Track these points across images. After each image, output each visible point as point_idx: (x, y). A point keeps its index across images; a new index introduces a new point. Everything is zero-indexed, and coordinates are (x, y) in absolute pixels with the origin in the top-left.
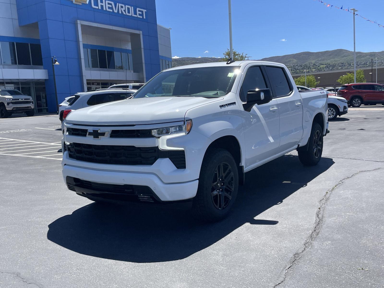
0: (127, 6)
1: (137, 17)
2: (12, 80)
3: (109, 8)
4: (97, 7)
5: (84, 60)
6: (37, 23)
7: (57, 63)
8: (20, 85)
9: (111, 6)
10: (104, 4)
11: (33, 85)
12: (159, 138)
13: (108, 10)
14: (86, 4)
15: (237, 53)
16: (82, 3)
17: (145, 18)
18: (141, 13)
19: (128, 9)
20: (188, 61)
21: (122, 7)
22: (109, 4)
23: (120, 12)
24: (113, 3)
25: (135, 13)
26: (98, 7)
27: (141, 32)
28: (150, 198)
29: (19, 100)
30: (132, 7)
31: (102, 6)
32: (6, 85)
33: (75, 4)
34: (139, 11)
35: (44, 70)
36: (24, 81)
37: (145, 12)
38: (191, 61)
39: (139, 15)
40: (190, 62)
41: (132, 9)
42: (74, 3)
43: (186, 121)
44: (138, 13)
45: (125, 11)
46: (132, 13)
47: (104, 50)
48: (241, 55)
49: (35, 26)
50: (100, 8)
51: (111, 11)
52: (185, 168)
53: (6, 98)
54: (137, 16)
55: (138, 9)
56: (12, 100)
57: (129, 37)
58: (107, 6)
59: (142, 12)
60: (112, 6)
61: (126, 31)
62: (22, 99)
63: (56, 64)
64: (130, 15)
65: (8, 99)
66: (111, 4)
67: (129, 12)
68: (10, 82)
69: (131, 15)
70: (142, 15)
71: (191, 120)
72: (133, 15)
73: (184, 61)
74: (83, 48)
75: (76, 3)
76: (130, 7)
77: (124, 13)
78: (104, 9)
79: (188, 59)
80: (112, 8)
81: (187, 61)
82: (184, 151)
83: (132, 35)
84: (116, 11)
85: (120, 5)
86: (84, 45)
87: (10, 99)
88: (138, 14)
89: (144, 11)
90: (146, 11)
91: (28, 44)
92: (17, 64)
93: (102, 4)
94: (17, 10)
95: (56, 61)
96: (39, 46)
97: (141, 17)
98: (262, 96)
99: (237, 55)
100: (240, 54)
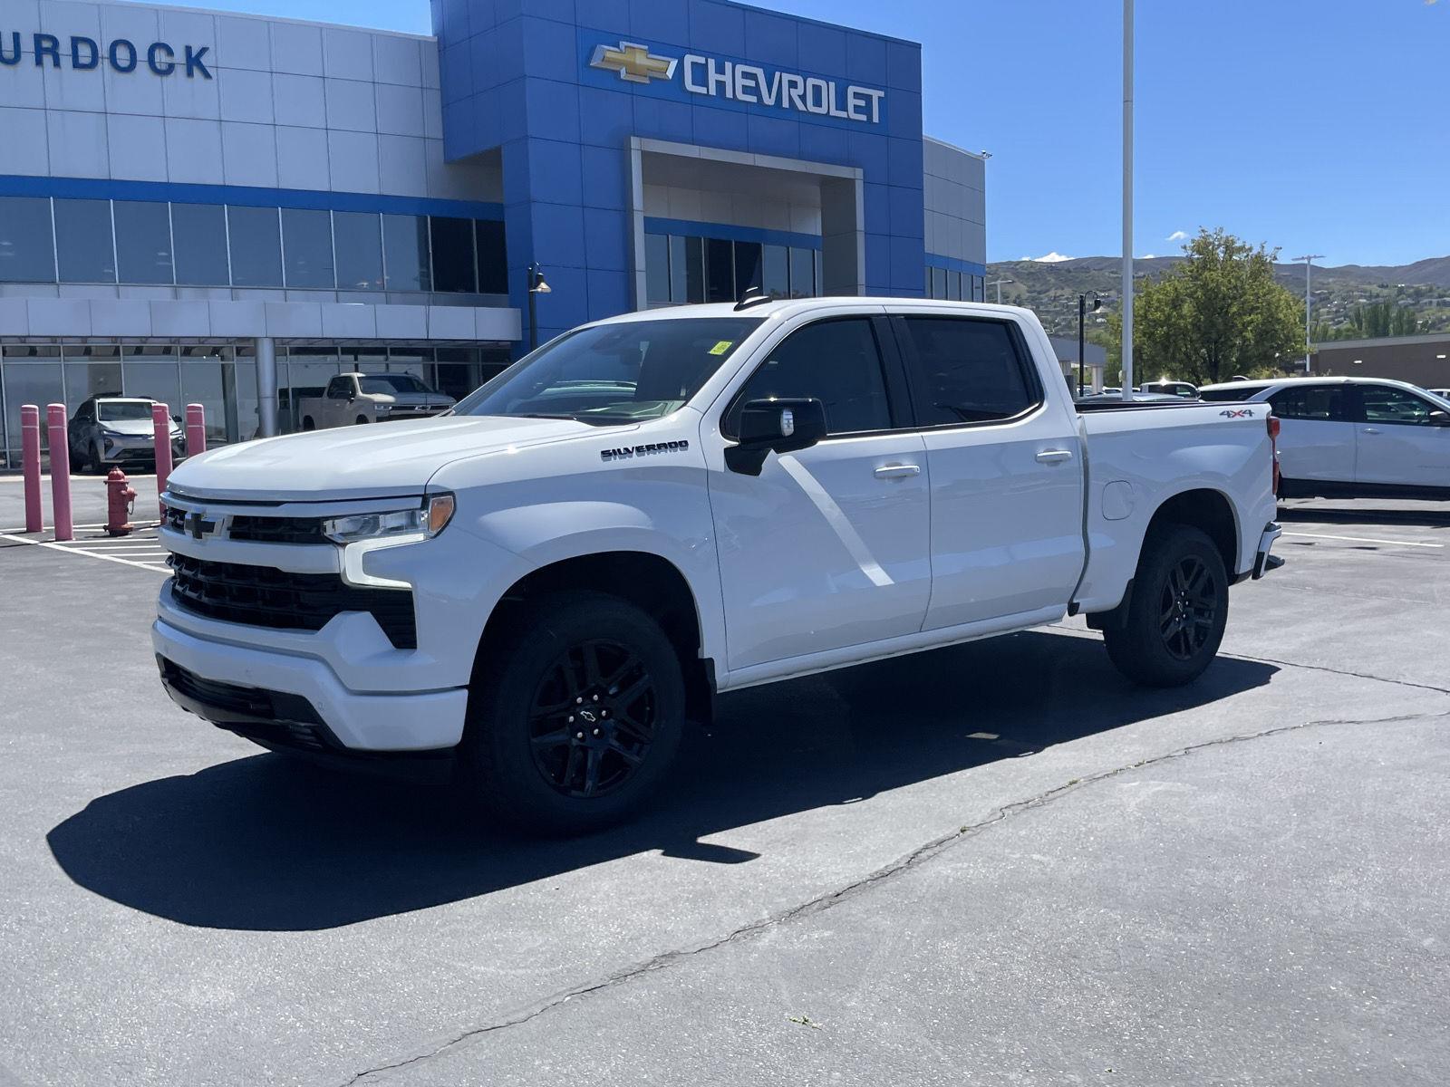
0: (811, 81)
1: (848, 119)
2: (411, 342)
3: (746, 90)
4: (703, 90)
5: (644, 274)
6: (498, 151)
7: (543, 285)
8: (436, 359)
9: (752, 83)
10: (727, 78)
11: (478, 360)
12: (344, 545)
13: (741, 96)
14: (666, 80)
15: (1238, 244)
16: (651, 78)
17: (876, 119)
18: (862, 103)
19: (817, 89)
20: (1101, 270)
21: (793, 84)
22: (746, 75)
23: (786, 104)
24: (759, 72)
25: (842, 105)
26: (705, 89)
27: (859, 173)
28: (311, 735)
29: (413, 408)
30: (832, 85)
31: (721, 85)
32: (392, 358)
33: (628, 81)
34: (856, 95)
35: (511, 309)
36: (448, 346)
37: (879, 98)
38: (1112, 272)
39: (857, 109)
40: (1107, 274)
41: (829, 91)
42: (622, 77)
43: (435, 495)
44: (851, 102)
45: (803, 98)
46: (829, 106)
47: (724, 238)
48: (1255, 252)
49: (489, 161)
50: (713, 92)
51: (753, 99)
52: (416, 648)
53: (375, 403)
54: (846, 116)
55: (851, 90)
56: (394, 408)
57: (815, 193)
58: (740, 82)
59: (868, 98)
60: (757, 83)
61: (804, 170)
62: (423, 408)
63: (539, 290)
64: (823, 110)
65: (380, 404)
66: (753, 77)
67: (818, 103)
68: (405, 349)
69: (825, 112)
70: (867, 110)
71: (451, 493)
72: (834, 112)
73: (1087, 270)
74: (645, 232)
75: (630, 78)
76: (822, 83)
77: (801, 106)
78: (729, 94)
79: (1103, 265)
80: (756, 91)
81: (1096, 272)
82: (411, 592)
83: (826, 182)
84: (769, 101)
85: (786, 77)
86: (647, 220)
87: (386, 404)
88: (851, 108)
89: (876, 94)
90: (882, 94)
91: (469, 222)
92: (430, 290)
93: (721, 78)
94: (443, 107)
95: (539, 280)
96: (500, 226)
97: (863, 118)
98: (787, 422)
99: (1241, 249)
100: (1250, 249)
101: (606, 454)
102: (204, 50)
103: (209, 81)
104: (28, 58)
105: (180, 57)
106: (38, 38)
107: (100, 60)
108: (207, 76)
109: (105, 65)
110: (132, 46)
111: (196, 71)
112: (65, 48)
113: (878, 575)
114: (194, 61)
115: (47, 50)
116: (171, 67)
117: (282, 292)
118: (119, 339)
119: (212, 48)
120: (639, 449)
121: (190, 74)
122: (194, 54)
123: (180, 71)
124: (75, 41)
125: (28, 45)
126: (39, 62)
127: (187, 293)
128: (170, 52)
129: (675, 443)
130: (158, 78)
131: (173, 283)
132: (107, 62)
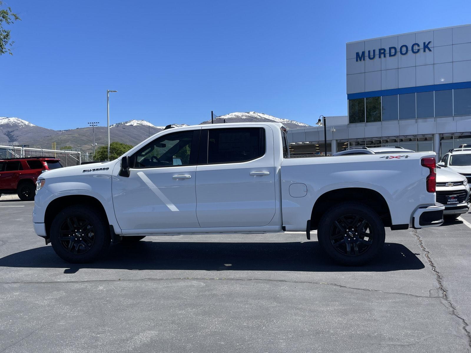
43: (41, 180)
71: (44, 179)
101: (84, 171)
102: (429, 42)
103: (431, 52)
104: (377, 56)
105: (422, 46)
106: (380, 50)
107: (397, 53)
108: (430, 50)
109: (399, 54)
110: (407, 46)
111: (427, 50)
112: (387, 51)
113: (173, 208)
114: (426, 47)
115: (382, 53)
116: (419, 50)
117: (452, 118)
118: (398, 137)
119: (432, 41)
120: (94, 170)
121: (425, 51)
122: (426, 44)
123: (422, 51)
124: (390, 49)
125: (377, 52)
126: (380, 57)
127: (420, 121)
128: (418, 45)
129: (105, 168)
130: (414, 54)
131: (416, 118)
132: (399, 53)
